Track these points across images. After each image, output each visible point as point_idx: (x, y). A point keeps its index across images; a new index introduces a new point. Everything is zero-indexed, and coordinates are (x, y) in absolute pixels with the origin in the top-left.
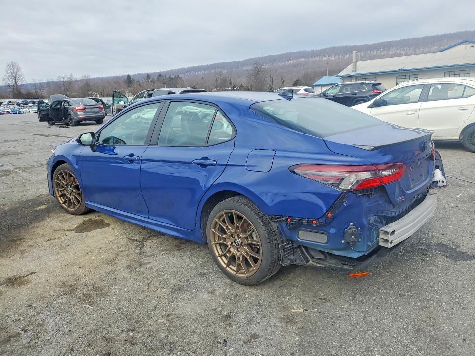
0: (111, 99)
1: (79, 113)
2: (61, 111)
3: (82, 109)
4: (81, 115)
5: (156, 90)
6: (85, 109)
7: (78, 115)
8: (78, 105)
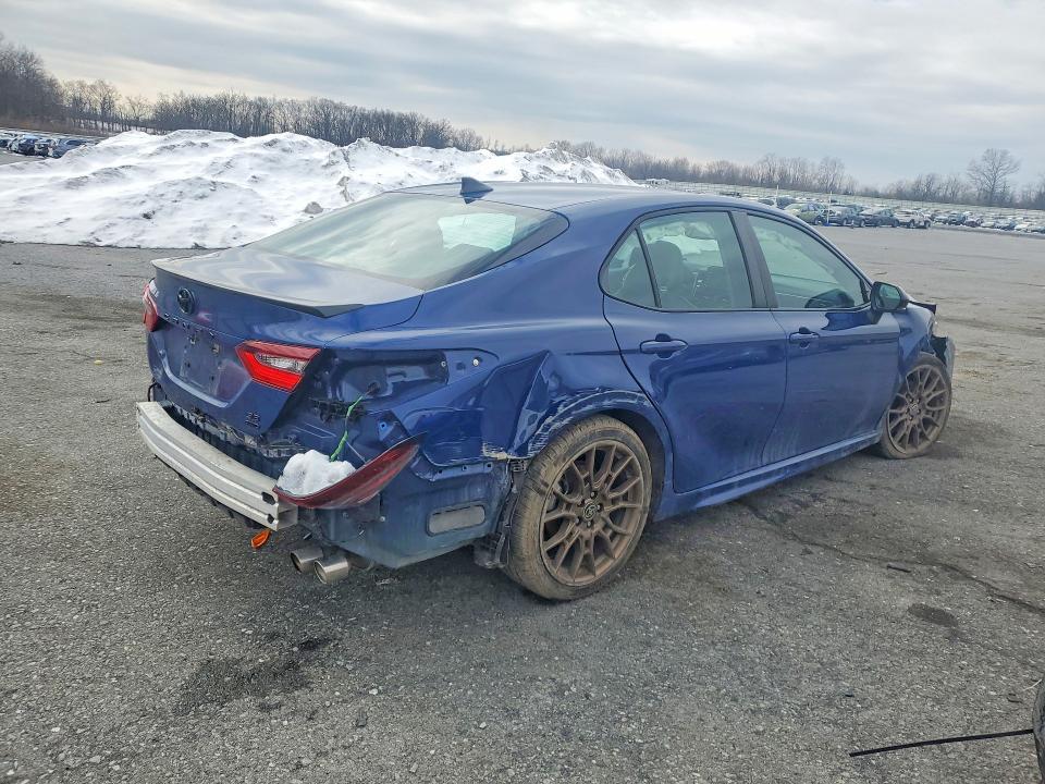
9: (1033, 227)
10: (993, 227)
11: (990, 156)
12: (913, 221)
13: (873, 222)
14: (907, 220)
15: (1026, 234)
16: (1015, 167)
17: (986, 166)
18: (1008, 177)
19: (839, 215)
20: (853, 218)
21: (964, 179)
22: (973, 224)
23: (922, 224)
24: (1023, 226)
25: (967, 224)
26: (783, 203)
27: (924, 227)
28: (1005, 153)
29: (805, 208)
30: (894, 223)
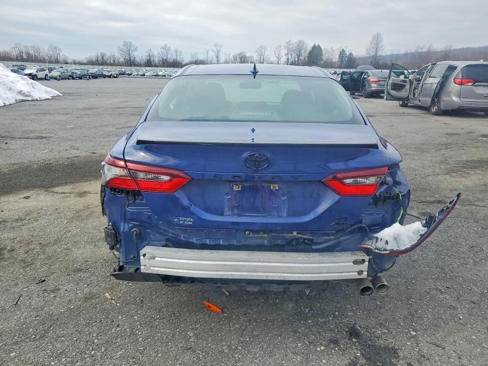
0: (388, 71)
1: (372, 85)
2: (360, 81)
3: (376, 81)
4: (374, 87)
5: (439, 63)
6: (379, 81)
7: (371, 87)
8: (374, 76)
9: (152, 74)
10: (137, 75)
11: (125, 44)
12: (111, 74)
13: (95, 76)
14: (109, 74)
15: (150, 77)
16: (136, 49)
17: (124, 49)
18: (135, 53)
19: (79, 74)
20: (86, 75)
21: (117, 55)
22: (129, 75)
23: (115, 76)
24: (148, 74)
25: (127, 74)
26: (51, 70)
27: (116, 77)
28: (131, 43)
29: (62, 71)
30: (104, 76)
